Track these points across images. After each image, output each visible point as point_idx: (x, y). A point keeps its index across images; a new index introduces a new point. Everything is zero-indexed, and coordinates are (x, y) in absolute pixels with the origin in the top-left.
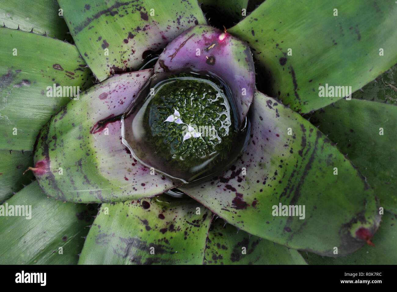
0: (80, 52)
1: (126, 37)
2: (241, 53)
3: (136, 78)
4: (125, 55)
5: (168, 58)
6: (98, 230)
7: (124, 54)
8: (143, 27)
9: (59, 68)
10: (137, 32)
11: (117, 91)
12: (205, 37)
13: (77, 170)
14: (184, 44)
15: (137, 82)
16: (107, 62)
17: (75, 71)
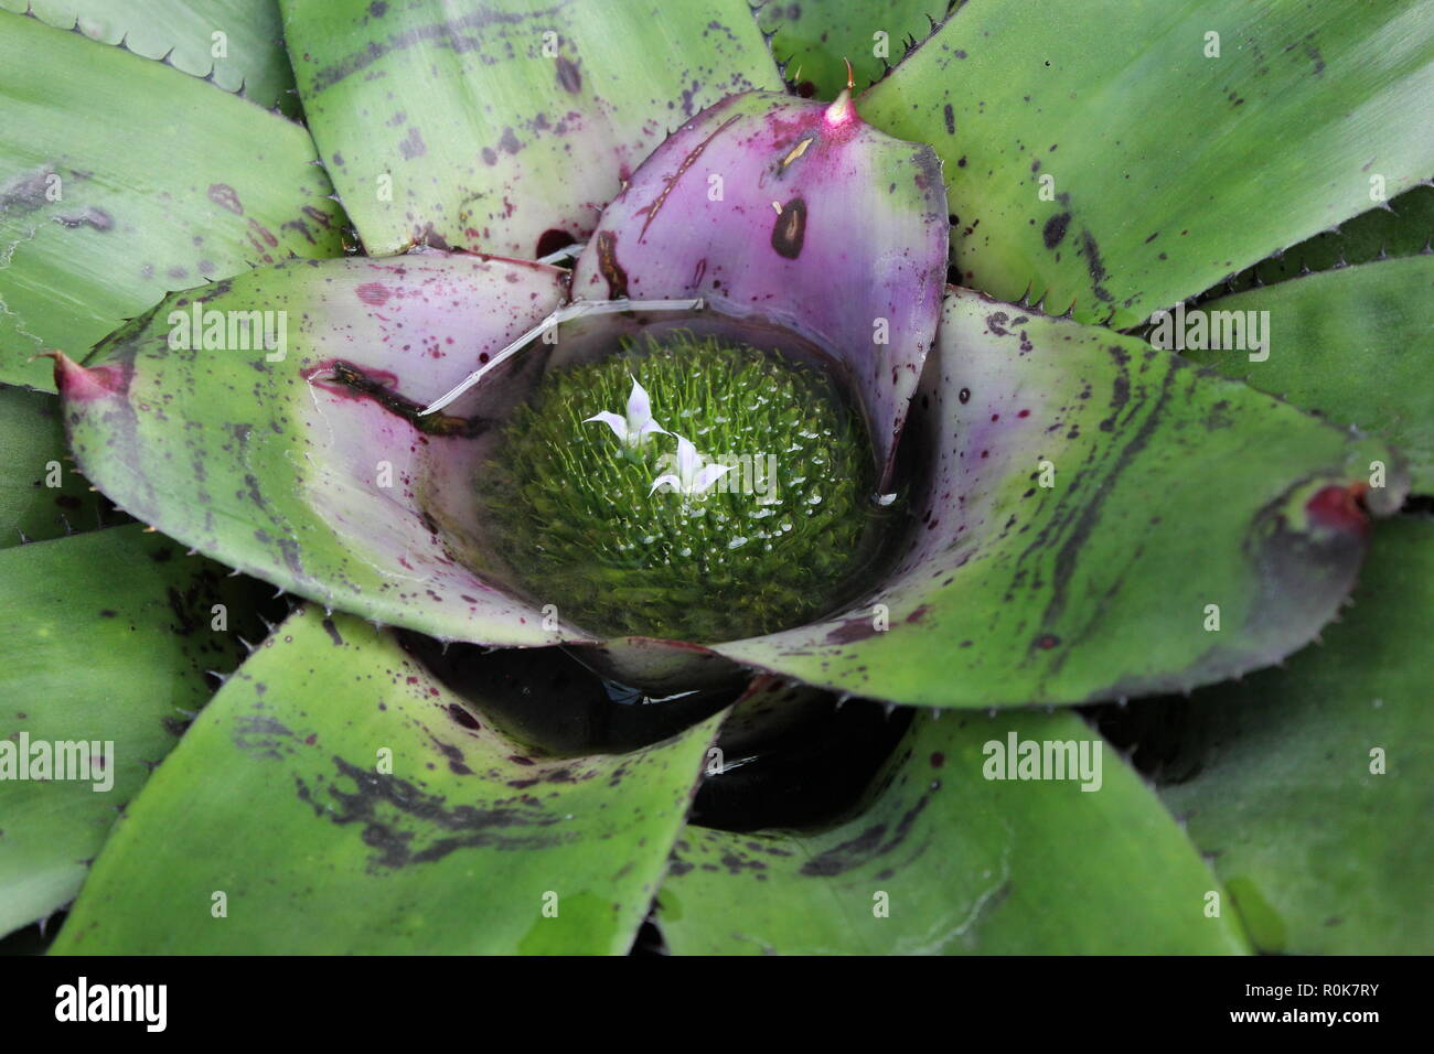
0: (320, 148)
1: (492, 142)
2: (900, 162)
3: (503, 284)
4: (475, 206)
5: (632, 218)
6: (255, 699)
7: (473, 200)
8: (559, 120)
9: (230, 202)
10: (534, 136)
11: (426, 300)
12: (776, 121)
13: (226, 443)
14: (700, 154)
15: (503, 299)
16: (410, 203)
17: (283, 227)
